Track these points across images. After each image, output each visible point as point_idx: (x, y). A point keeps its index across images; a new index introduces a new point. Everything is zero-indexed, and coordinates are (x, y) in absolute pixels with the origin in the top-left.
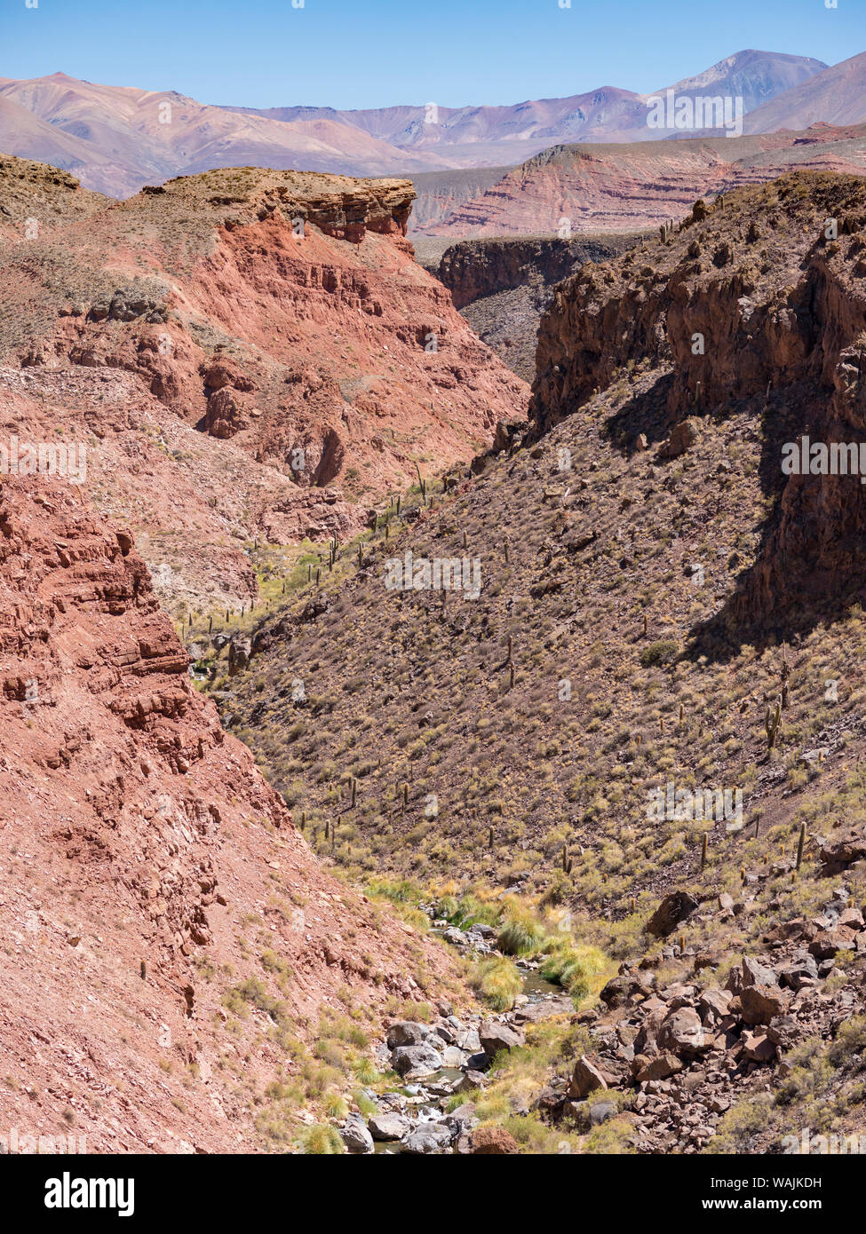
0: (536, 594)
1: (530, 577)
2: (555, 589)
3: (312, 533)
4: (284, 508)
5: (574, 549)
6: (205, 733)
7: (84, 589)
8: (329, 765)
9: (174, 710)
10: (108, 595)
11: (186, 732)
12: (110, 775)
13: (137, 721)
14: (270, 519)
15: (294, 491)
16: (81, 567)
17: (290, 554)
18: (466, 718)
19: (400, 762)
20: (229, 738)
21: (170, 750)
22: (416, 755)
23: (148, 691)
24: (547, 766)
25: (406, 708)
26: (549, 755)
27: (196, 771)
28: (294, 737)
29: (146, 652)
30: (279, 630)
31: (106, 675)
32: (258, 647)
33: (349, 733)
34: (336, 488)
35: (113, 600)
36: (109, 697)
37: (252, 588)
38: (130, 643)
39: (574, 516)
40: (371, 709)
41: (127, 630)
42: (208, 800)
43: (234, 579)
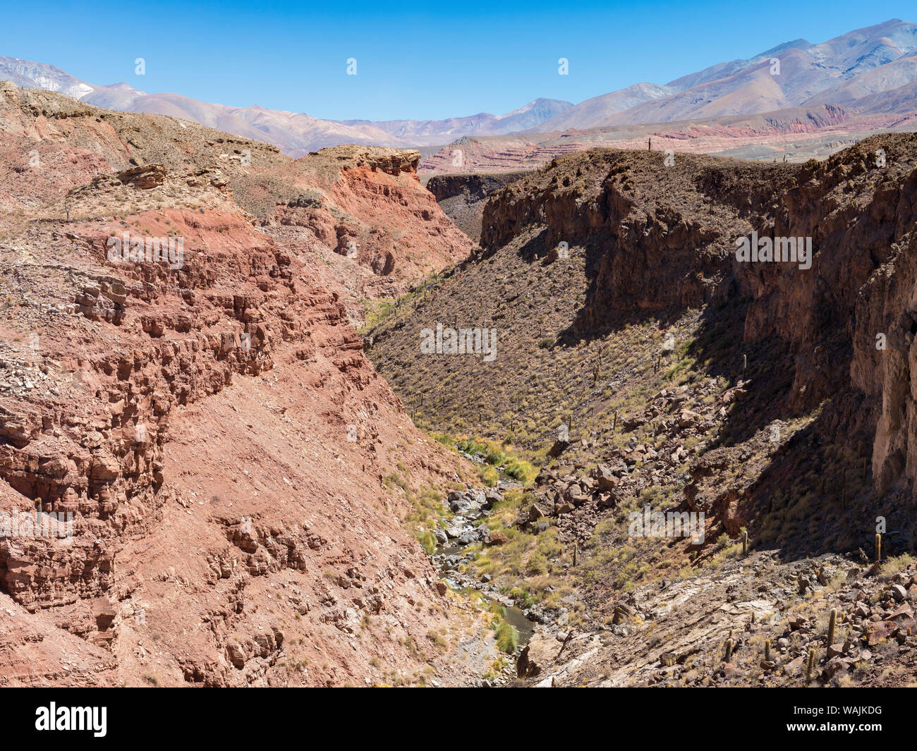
0: (494, 319)
1: (492, 312)
2: (502, 317)
3: (383, 295)
4: (372, 285)
5: (509, 301)
6: (370, 374)
7: (321, 315)
8: (411, 388)
9: (358, 364)
10: (330, 318)
11: (363, 373)
12: (339, 390)
13: (343, 369)
14: (366, 289)
15: (376, 278)
16: (319, 306)
17: (375, 303)
18: (467, 369)
19: (440, 387)
20: (379, 376)
21: (357, 380)
22: (447, 384)
23: (347, 357)
24: (502, 389)
25: (442, 365)
26: (503, 384)
27: (367, 389)
28: (395, 377)
29: (346, 341)
30: (385, 333)
31: (331, 350)
32: (376, 340)
33: (418, 375)
34: (392, 276)
35: (333, 320)
36: (332, 359)
37: (363, 317)
38: (340, 337)
39: (508, 287)
40: (427, 365)
41: (338, 332)
42: (373, 401)
43: (357, 314)
